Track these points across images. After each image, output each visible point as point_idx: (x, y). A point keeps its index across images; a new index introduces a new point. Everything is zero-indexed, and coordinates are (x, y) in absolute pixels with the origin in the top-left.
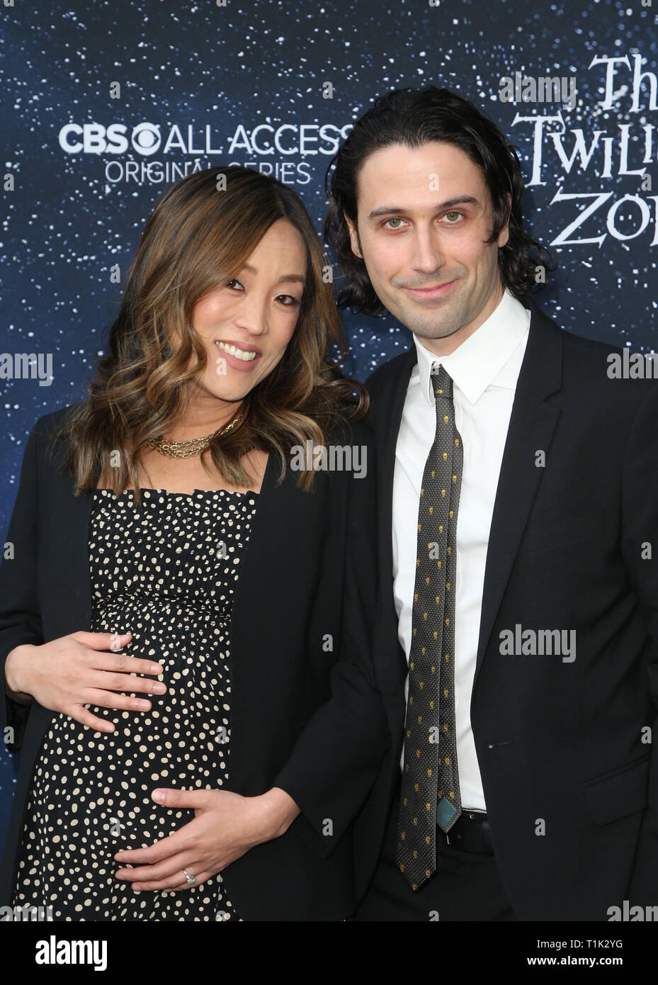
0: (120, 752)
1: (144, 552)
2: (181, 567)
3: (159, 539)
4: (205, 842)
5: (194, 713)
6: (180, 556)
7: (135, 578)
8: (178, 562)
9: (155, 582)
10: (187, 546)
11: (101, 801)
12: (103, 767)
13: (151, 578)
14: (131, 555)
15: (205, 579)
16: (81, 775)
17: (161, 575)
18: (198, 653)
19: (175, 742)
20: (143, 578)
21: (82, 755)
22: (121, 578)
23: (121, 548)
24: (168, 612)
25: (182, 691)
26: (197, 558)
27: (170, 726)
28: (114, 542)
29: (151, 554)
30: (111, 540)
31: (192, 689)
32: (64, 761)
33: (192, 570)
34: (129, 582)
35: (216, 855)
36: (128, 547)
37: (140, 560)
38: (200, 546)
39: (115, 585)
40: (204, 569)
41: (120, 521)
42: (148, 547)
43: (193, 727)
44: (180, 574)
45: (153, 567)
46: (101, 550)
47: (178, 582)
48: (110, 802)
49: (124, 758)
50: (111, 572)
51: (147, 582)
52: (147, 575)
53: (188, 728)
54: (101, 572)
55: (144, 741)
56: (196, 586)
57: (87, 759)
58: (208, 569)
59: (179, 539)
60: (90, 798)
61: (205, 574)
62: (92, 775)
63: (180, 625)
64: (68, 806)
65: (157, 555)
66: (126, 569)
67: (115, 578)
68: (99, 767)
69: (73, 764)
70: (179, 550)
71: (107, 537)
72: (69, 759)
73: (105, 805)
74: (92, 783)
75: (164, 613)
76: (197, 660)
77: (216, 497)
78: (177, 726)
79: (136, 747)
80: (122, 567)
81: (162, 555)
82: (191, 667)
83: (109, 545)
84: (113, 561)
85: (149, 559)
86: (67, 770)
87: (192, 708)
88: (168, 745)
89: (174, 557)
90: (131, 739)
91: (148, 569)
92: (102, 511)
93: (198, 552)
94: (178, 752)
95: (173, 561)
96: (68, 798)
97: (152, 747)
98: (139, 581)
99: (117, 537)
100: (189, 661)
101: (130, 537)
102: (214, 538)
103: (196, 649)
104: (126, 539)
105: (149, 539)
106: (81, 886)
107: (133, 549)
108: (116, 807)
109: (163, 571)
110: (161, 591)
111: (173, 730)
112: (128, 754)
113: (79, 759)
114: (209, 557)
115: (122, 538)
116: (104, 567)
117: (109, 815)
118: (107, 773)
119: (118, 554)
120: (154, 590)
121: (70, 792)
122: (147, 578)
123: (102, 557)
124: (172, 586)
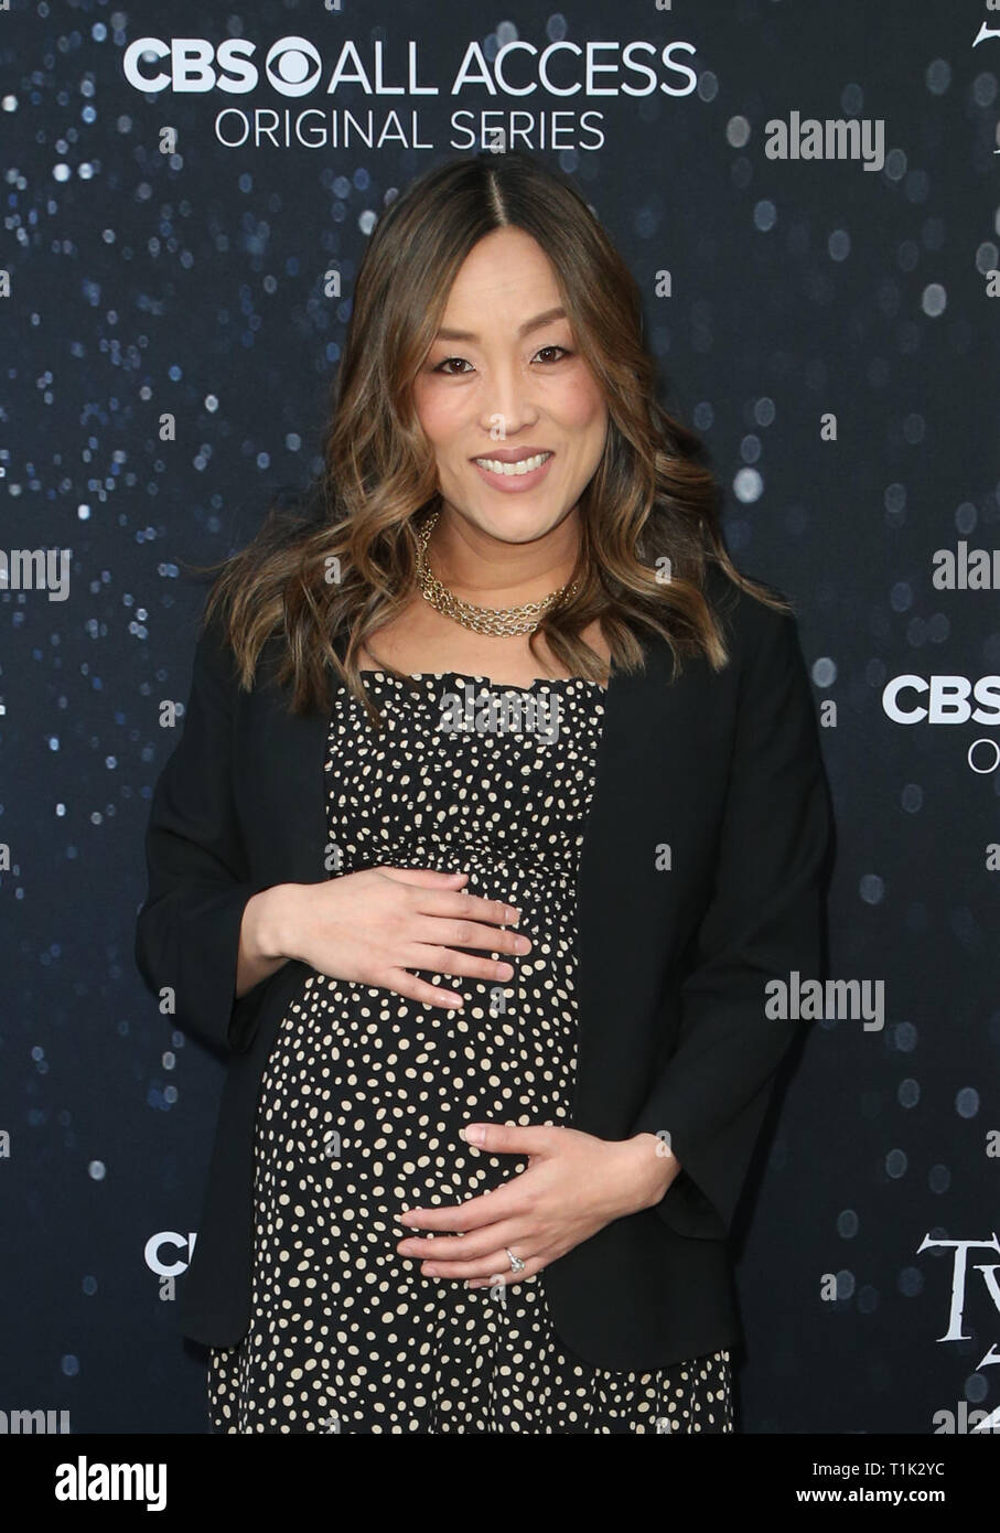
0: (458, 1083)
1: (468, 770)
2: (531, 797)
3: (491, 751)
5: (560, 1029)
6: (528, 780)
7: (453, 810)
8: (526, 789)
9: (487, 816)
10: (539, 764)
11: (424, 1161)
12: (431, 1108)
13: (480, 811)
14: (447, 773)
15: (570, 818)
16: (389, 1118)
17: (498, 806)
18: (557, 937)
19: (539, 1072)
20: (466, 810)
21: (394, 1088)
22: (429, 808)
23: (430, 762)
25: (537, 993)
26: (558, 784)
27: (528, 1046)
28: (416, 753)
29: (480, 773)
30: (411, 748)
31: (553, 992)
32: (361, 1096)
33: (549, 802)
34: (441, 816)
36: (442, 761)
37: (462, 782)
38: (560, 766)
39: (418, 819)
40: (569, 800)
41: (421, 721)
42: (475, 763)
43: (560, 1050)
44: (529, 807)
45: (483, 794)
46: (396, 764)
47: (525, 820)
48: (440, 1162)
49: (464, 1094)
50: (413, 798)
51: (472, 817)
52: (474, 806)
53: (553, 1052)
54: (395, 798)
57: (402, 1094)
58: (576, 803)
59: (524, 753)
60: (403, 1157)
61: (570, 809)
62: (410, 1120)
63: (527, 894)
64: (367, 1165)
65: (490, 776)
66: (438, 795)
67: (419, 808)
68: (423, 1109)
69: (376, 1101)
70: (526, 770)
71: (404, 744)
72: (370, 1092)
73: (432, 1167)
74: (408, 1132)
75: (499, 875)
76: (555, 947)
77: (570, 691)
78: (538, 1047)
79: (483, 1077)
80: (430, 791)
81: (498, 777)
82: (547, 958)
83: (409, 756)
84: (416, 781)
85: (477, 782)
86: (365, 1110)
87: (556, 1021)
88: (530, 1076)
89: (519, 780)
90: (476, 1064)
91: (475, 797)
92: (388, 705)
93: (557, 774)
94: (542, 1087)
95: (518, 787)
96: (366, 1153)
97: (507, 1080)
98: (459, 814)
99: (420, 745)
100: (546, 949)
101: (441, 746)
102: (581, 754)
103: (554, 930)
104: (436, 749)
105: (474, 750)
106: (395, 1283)
107: (449, 764)
108: (449, 1169)
109: (500, 801)
110: (493, 835)
111: (533, 1054)
112: (471, 1086)
113: (388, 1094)
114: (575, 784)
115: (429, 746)
116: (400, 790)
117: (439, 1182)
118: (436, 1116)
119: (424, 771)
120: (483, 830)
121: (369, 1144)
122: (473, 811)
123: (398, 774)
124: (514, 826)
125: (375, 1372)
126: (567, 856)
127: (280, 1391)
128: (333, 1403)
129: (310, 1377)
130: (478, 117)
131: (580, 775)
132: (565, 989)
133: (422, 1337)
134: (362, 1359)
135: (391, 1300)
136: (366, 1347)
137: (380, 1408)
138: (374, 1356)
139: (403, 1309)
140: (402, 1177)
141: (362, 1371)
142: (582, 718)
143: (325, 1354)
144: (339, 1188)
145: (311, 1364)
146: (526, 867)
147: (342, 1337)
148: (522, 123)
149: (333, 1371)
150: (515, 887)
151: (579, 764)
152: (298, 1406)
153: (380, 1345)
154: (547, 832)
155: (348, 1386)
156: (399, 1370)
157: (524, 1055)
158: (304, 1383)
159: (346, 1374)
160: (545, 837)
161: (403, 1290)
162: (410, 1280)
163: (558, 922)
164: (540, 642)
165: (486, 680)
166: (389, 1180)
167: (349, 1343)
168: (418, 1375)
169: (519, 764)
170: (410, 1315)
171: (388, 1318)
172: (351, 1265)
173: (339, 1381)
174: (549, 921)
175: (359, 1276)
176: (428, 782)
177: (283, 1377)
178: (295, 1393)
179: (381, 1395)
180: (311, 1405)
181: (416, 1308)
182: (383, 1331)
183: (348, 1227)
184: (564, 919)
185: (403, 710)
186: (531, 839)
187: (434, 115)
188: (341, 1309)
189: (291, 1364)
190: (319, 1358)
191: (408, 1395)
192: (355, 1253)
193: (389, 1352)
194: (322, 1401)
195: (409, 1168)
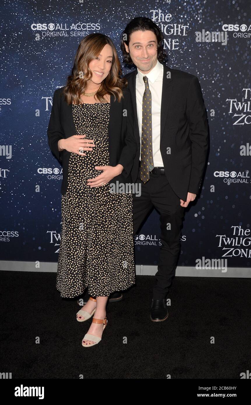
0: (87, 159)
1: (86, 117)
2: (95, 119)
3: (89, 114)
4: (106, 177)
5: (101, 150)
6: (94, 117)
7: (85, 122)
8: (94, 118)
9: (89, 123)
10: (95, 115)
11: (84, 170)
13: (88, 122)
14: (83, 118)
15: (100, 122)
16: (79, 165)
17: (90, 121)
18: (100, 138)
19: (98, 156)
20: (86, 122)
22: (81, 123)
23: (81, 116)
24: (93, 129)
25: (98, 146)
26: (98, 117)
28: (79, 115)
29: (88, 117)
30: (78, 115)
31: (100, 145)
32: (75, 162)
33: (97, 120)
34: (83, 123)
35: (108, 179)
36: (82, 116)
37: (85, 119)
38: (98, 115)
39: (80, 124)
40: (100, 119)
41: (79, 111)
42: (87, 116)
44: (95, 121)
45: (88, 120)
46: (76, 117)
47: (94, 123)
48: (86, 170)
49: (88, 161)
50: (79, 121)
51: (87, 123)
52: (87, 122)
53: (101, 153)
54: (77, 122)
55: (92, 157)
56: (98, 123)
57: (80, 161)
58: (101, 119)
59: (93, 113)
60: (81, 169)
61: (100, 120)
62: (82, 165)
63: (96, 132)
64: (76, 171)
65: (89, 117)
66: (82, 121)
67: (80, 123)
68: (83, 163)
69: (77, 163)
71: (77, 114)
77: (100, 104)
78: (98, 153)
79: (90, 158)
80: (81, 120)
82: (100, 141)
83: (78, 116)
84: (79, 119)
85: (87, 118)
86: (75, 164)
89: (93, 117)
90: (89, 156)
93: (98, 116)
94: (99, 158)
96: (76, 170)
97: (94, 158)
98: (85, 123)
99: (79, 114)
101: (82, 114)
102: (101, 113)
104: (81, 114)
105: (87, 114)
107: (83, 116)
111: (98, 154)
113: (78, 161)
115: (80, 114)
116: (77, 121)
117: (86, 173)
118: (85, 164)
119: (80, 118)
120: (89, 125)
121: (77, 168)
123: (77, 118)
125: (79, 199)
126: (101, 127)
127: (67, 202)
128: (74, 203)
129: (71, 200)
130: (74, 32)
131: (101, 116)
132: (102, 145)
133: (85, 194)
134: (77, 197)
135: (80, 190)
136: (78, 196)
137: (80, 204)
139: (82, 191)
140: (81, 172)
141: (78, 199)
142: (101, 107)
143: (73, 197)
144: (73, 175)
145: (71, 198)
146: (95, 128)
147: (74, 195)
148: (79, 33)
149: (74, 199)
150: (94, 131)
151: (101, 114)
154: (97, 124)
155: (76, 201)
156: (82, 198)
157: (96, 154)
159: (76, 200)
160: (97, 125)
162: (83, 187)
163: (100, 136)
164: (96, 97)
165: (88, 104)
166: (79, 173)
167: (75, 195)
168: (85, 199)
169: (93, 115)
171: (80, 192)
172: (75, 185)
173: (75, 200)
174: (99, 136)
175: (76, 187)
176: (81, 119)
177: (68, 200)
178: (69, 202)
179: (80, 202)
180: (71, 204)
181: (84, 190)
183: (74, 180)
184: (101, 135)
185: (77, 109)
186: (96, 125)
187: (68, 32)
188: (74, 191)
189: (68, 198)
191: (84, 201)
192: (75, 183)
193: (81, 196)
194: (73, 203)
195: (82, 171)
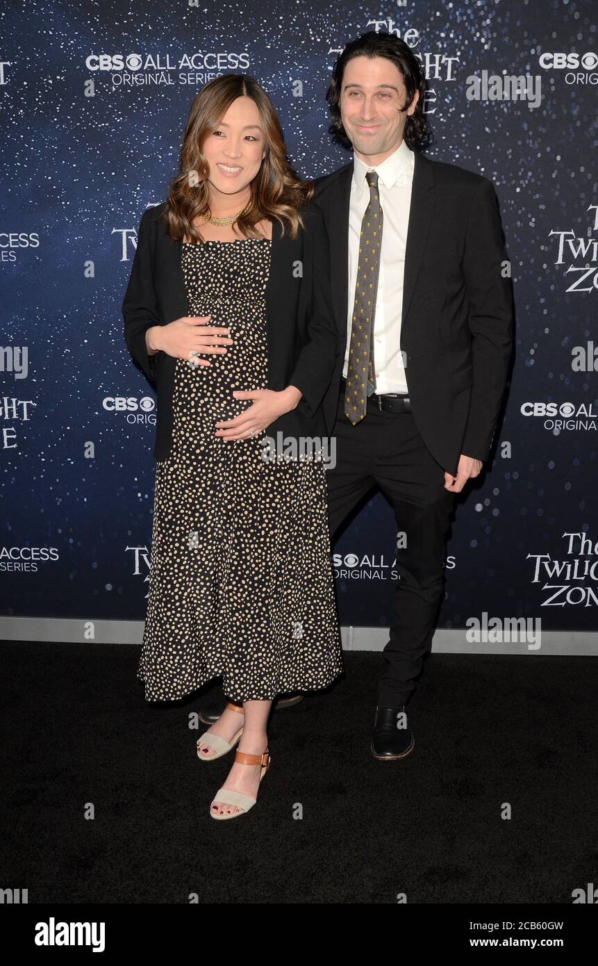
0: (215, 375)
1: (213, 272)
2: (234, 278)
3: (220, 265)
4: (260, 415)
5: (248, 353)
6: (232, 273)
8: (232, 276)
9: (221, 287)
10: (235, 268)
11: (206, 399)
12: (207, 382)
13: (218, 285)
14: (207, 274)
15: (247, 284)
16: (195, 387)
17: (224, 283)
18: (247, 322)
19: (241, 368)
20: (214, 285)
21: (195, 377)
22: (202, 286)
23: (201, 271)
24: (228, 303)
25: (241, 342)
26: (241, 273)
27: (238, 360)
28: (197, 268)
29: (217, 273)
30: (195, 267)
31: (246, 341)
32: (186, 381)
34: (206, 288)
35: (265, 421)
36: (205, 270)
37: (211, 276)
38: (242, 267)
39: (200, 289)
40: (245, 278)
41: (198, 258)
42: (215, 269)
43: (248, 359)
44: (233, 282)
45: (219, 279)
46: (191, 273)
47: (232, 286)
48: (211, 399)
49: (217, 378)
50: (197, 283)
51: (216, 287)
52: (216, 283)
53: (246, 360)
54: (191, 284)
55: (226, 369)
56: (242, 287)
57: (198, 379)
58: (248, 278)
59: (231, 264)
60: (200, 398)
61: (246, 281)
62: (201, 387)
63: (236, 309)
64: (189, 402)
65: (220, 273)
66: (204, 281)
67: (199, 286)
69: (190, 382)
70: (231, 270)
71: (193, 266)
72: (189, 379)
73: (209, 401)
74: (201, 391)
75: (226, 304)
76: (246, 326)
77: (246, 243)
78: (241, 360)
79: (222, 372)
80: (202, 280)
81: (223, 273)
82: (244, 330)
83: (194, 270)
84: (197, 277)
85: (216, 275)
86: (187, 385)
87: (247, 350)
88: (238, 370)
89: (229, 274)
90: (219, 368)
91: (216, 281)
92: (188, 253)
93: (241, 270)
94: (242, 372)
95: (229, 276)
96: (189, 399)
97: (230, 371)
98: (212, 287)
99: (198, 266)
100: (243, 327)
101: (204, 265)
102: (249, 263)
103: (245, 320)
104: (203, 267)
105: (215, 265)
106: (199, 441)
107: (207, 271)
108: (214, 402)
109: (224, 281)
110: (224, 292)
111: (239, 362)
112: (219, 375)
113: (194, 379)
114: (247, 272)
115: (201, 266)
116: (193, 281)
117: (211, 406)
118: (209, 385)
119: (199, 274)
120: (220, 291)
122: (216, 285)
123: (191, 276)
124: (230, 288)
125: (195, 468)
126: (248, 295)
127: (167, 474)
129: (176, 470)
131: (248, 269)
132: (250, 339)
133: (209, 456)
134: (191, 464)
135: (198, 446)
136: (192, 461)
138: (195, 463)
139: (202, 448)
140: (200, 405)
141: (191, 468)
142: (250, 250)
143: (180, 463)
145: (176, 466)
146: (236, 300)
147: (184, 458)
148: (200, 77)
149: (182, 468)
150: (231, 307)
151: (248, 266)
152: (172, 479)
153: (196, 460)
154: (240, 289)
155: (187, 473)
156: (203, 467)
157: (236, 363)
158: (174, 472)
159: (186, 469)
160: (240, 290)
161: (202, 443)
162: (204, 439)
163: (246, 317)
164: (236, 226)
165: (219, 242)
166: (196, 406)
167: (186, 460)
168: (209, 468)
169: (229, 268)
170: (205, 450)
171: (198, 451)
173: (184, 471)
174: (243, 318)
175: (187, 439)
176: (201, 277)
177: (168, 470)
178: (171, 475)
180: (176, 479)
181: (206, 447)
182: (197, 455)
183: (183, 423)
184: (249, 316)
185: (193, 255)
186: (236, 291)
188: (182, 449)
189: (170, 466)
190: (178, 464)
191: (206, 474)
192: (185, 431)
193: (199, 462)
194: (180, 478)
195: (202, 402)
